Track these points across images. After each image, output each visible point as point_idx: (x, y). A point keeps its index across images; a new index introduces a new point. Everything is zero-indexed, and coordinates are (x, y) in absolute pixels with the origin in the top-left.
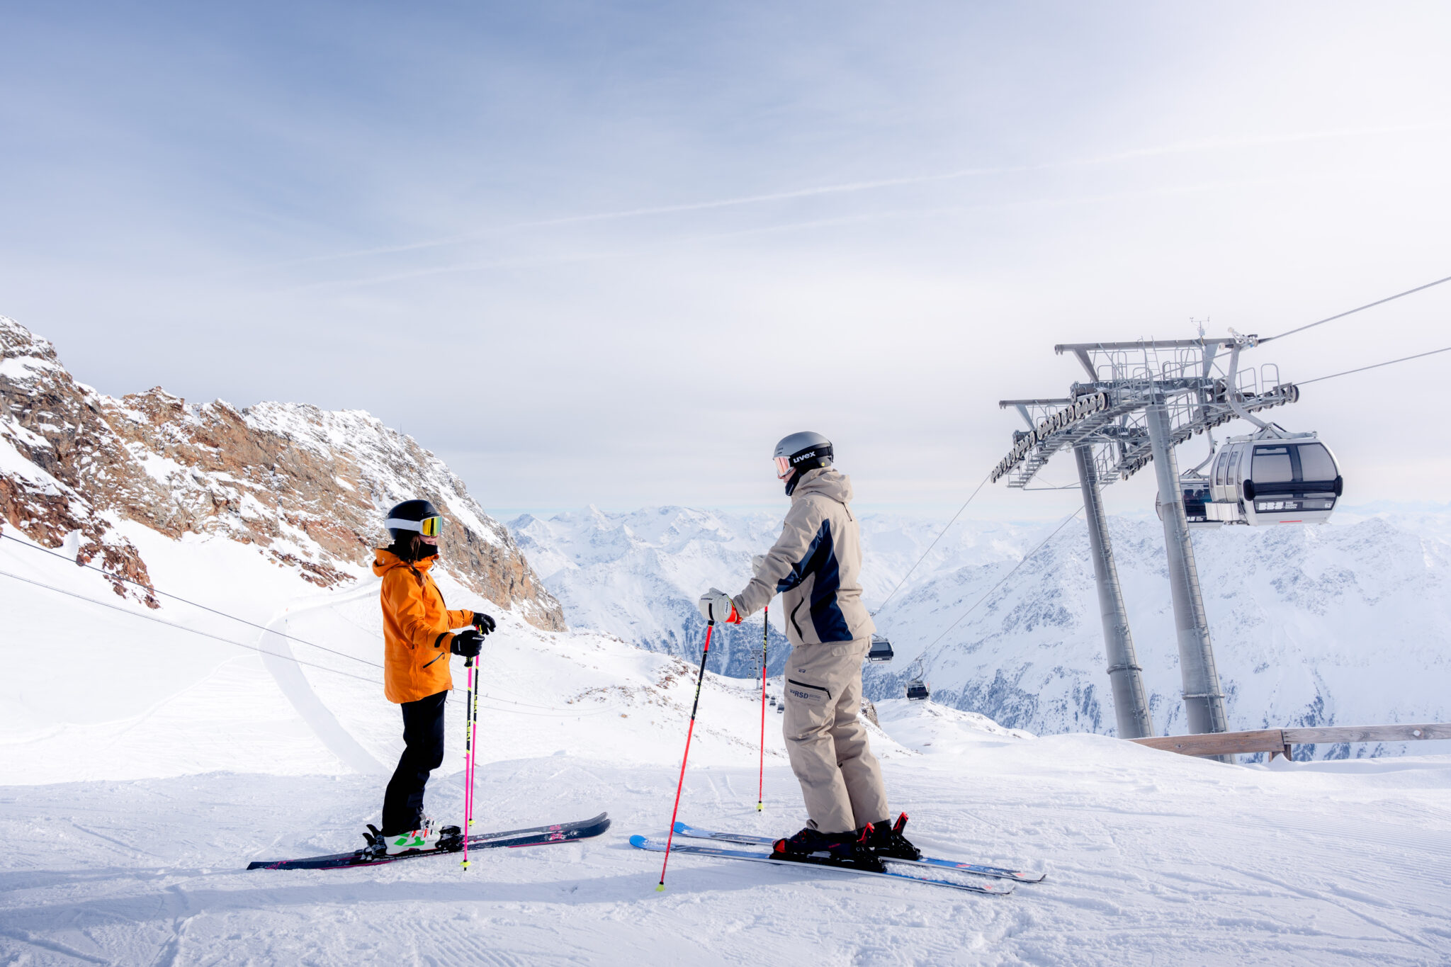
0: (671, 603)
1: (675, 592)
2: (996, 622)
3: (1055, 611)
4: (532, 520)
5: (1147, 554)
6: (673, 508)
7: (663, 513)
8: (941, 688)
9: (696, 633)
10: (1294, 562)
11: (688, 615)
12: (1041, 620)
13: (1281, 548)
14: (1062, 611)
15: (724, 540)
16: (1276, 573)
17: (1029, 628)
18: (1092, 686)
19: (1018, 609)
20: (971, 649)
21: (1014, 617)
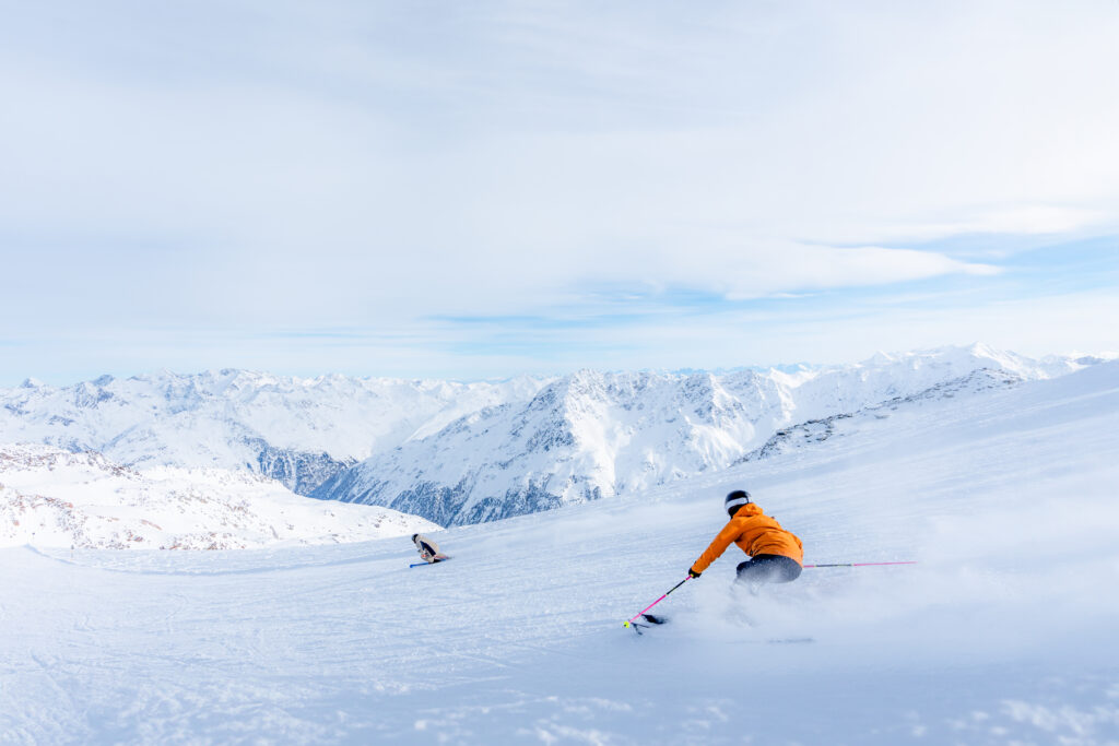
0: (247, 441)
1: (251, 433)
2: (521, 445)
3: (564, 436)
4: (112, 379)
5: (614, 395)
6: (234, 370)
7: (225, 374)
8: (488, 496)
9: (269, 463)
10: (706, 397)
11: (262, 450)
12: (555, 443)
13: (697, 390)
14: (569, 435)
15: (286, 392)
16: (697, 404)
17: (547, 448)
18: (597, 488)
19: (537, 435)
20: (504, 466)
21: (534, 441)
